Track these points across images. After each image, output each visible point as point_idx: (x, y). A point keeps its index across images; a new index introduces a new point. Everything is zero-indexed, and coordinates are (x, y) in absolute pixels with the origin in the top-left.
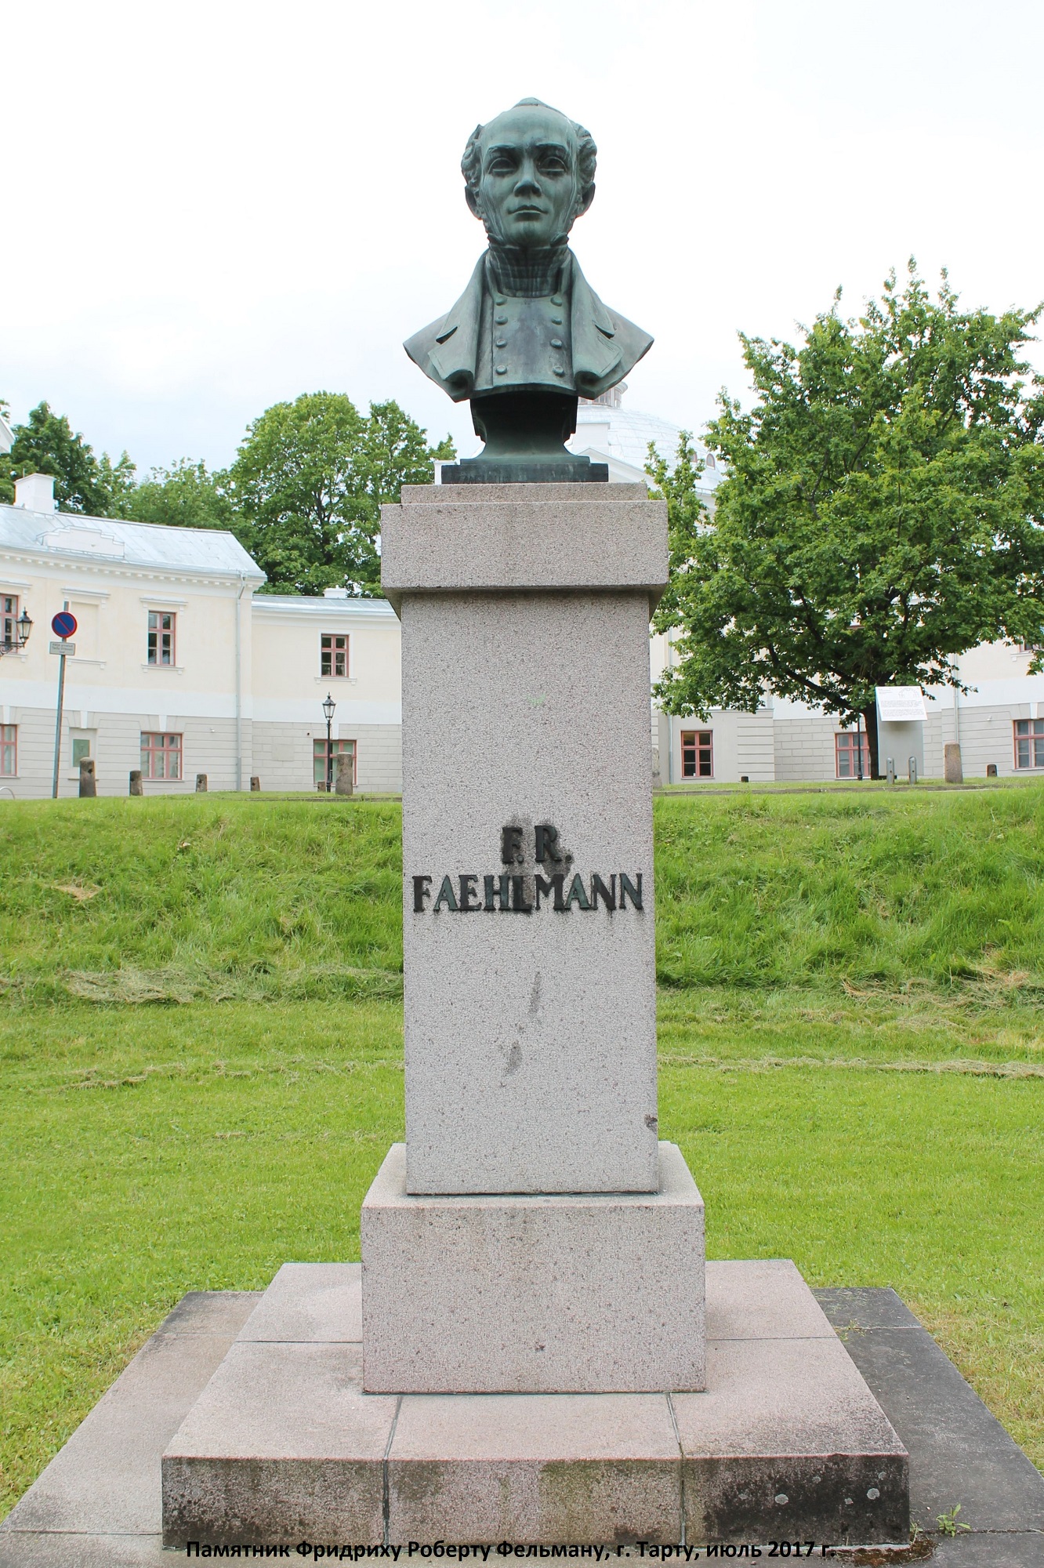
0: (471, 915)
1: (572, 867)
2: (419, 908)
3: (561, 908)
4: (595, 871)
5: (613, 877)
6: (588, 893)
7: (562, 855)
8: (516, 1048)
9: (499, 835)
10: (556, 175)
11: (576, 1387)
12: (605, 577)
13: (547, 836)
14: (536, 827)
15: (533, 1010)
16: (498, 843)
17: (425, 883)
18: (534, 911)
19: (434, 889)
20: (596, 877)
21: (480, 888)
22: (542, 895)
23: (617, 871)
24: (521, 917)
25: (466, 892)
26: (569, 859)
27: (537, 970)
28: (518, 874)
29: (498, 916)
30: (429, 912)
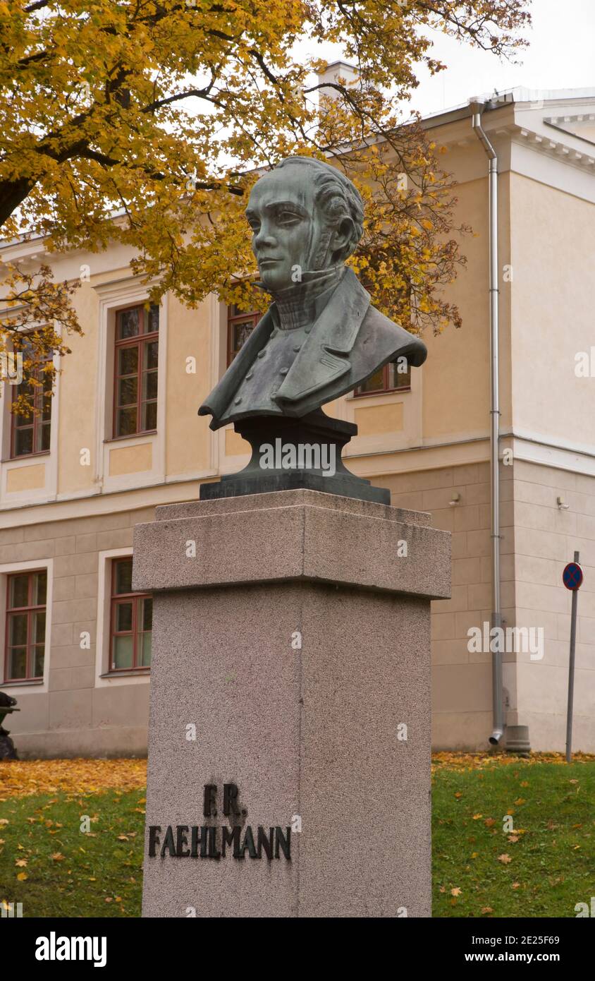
0: (183, 860)
1: (247, 820)
2: (152, 854)
3: (239, 856)
4: (261, 824)
5: (272, 829)
6: (256, 843)
7: (240, 810)
9: (202, 791)
10: (291, 225)
12: (263, 573)
13: (232, 791)
14: (224, 785)
16: (201, 798)
17: (157, 831)
18: (222, 858)
19: (162, 837)
20: (261, 830)
21: (189, 836)
22: (227, 845)
23: (274, 824)
24: (213, 862)
25: (182, 840)
26: (245, 812)
27: (222, 910)
28: (213, 826)
29: (200, 862)
30: (158, 857)
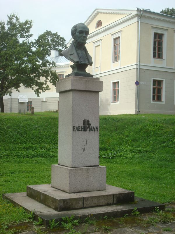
0: (80, 131)
3: (90, 131)
5: (95, 127)
6: (92, 129)
8: (84, 148)
11: (93, 190)
13: (88, 121)
15: (86, 143)
16: (83, 122)
18: (87, 131)
19: (76, 128)
20: (93, 127)
21: (81, 128)
22: (87, 129)
24: (85, 132)
25: (79, 128)
26: (91, 125)
27: (87, 138)
28: (85, 126)
29: (82, 132)
30: (75, 131)
